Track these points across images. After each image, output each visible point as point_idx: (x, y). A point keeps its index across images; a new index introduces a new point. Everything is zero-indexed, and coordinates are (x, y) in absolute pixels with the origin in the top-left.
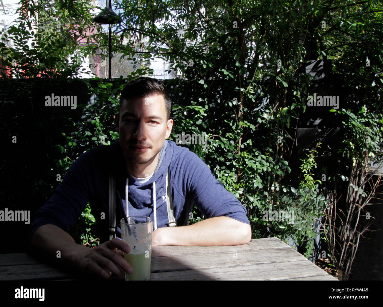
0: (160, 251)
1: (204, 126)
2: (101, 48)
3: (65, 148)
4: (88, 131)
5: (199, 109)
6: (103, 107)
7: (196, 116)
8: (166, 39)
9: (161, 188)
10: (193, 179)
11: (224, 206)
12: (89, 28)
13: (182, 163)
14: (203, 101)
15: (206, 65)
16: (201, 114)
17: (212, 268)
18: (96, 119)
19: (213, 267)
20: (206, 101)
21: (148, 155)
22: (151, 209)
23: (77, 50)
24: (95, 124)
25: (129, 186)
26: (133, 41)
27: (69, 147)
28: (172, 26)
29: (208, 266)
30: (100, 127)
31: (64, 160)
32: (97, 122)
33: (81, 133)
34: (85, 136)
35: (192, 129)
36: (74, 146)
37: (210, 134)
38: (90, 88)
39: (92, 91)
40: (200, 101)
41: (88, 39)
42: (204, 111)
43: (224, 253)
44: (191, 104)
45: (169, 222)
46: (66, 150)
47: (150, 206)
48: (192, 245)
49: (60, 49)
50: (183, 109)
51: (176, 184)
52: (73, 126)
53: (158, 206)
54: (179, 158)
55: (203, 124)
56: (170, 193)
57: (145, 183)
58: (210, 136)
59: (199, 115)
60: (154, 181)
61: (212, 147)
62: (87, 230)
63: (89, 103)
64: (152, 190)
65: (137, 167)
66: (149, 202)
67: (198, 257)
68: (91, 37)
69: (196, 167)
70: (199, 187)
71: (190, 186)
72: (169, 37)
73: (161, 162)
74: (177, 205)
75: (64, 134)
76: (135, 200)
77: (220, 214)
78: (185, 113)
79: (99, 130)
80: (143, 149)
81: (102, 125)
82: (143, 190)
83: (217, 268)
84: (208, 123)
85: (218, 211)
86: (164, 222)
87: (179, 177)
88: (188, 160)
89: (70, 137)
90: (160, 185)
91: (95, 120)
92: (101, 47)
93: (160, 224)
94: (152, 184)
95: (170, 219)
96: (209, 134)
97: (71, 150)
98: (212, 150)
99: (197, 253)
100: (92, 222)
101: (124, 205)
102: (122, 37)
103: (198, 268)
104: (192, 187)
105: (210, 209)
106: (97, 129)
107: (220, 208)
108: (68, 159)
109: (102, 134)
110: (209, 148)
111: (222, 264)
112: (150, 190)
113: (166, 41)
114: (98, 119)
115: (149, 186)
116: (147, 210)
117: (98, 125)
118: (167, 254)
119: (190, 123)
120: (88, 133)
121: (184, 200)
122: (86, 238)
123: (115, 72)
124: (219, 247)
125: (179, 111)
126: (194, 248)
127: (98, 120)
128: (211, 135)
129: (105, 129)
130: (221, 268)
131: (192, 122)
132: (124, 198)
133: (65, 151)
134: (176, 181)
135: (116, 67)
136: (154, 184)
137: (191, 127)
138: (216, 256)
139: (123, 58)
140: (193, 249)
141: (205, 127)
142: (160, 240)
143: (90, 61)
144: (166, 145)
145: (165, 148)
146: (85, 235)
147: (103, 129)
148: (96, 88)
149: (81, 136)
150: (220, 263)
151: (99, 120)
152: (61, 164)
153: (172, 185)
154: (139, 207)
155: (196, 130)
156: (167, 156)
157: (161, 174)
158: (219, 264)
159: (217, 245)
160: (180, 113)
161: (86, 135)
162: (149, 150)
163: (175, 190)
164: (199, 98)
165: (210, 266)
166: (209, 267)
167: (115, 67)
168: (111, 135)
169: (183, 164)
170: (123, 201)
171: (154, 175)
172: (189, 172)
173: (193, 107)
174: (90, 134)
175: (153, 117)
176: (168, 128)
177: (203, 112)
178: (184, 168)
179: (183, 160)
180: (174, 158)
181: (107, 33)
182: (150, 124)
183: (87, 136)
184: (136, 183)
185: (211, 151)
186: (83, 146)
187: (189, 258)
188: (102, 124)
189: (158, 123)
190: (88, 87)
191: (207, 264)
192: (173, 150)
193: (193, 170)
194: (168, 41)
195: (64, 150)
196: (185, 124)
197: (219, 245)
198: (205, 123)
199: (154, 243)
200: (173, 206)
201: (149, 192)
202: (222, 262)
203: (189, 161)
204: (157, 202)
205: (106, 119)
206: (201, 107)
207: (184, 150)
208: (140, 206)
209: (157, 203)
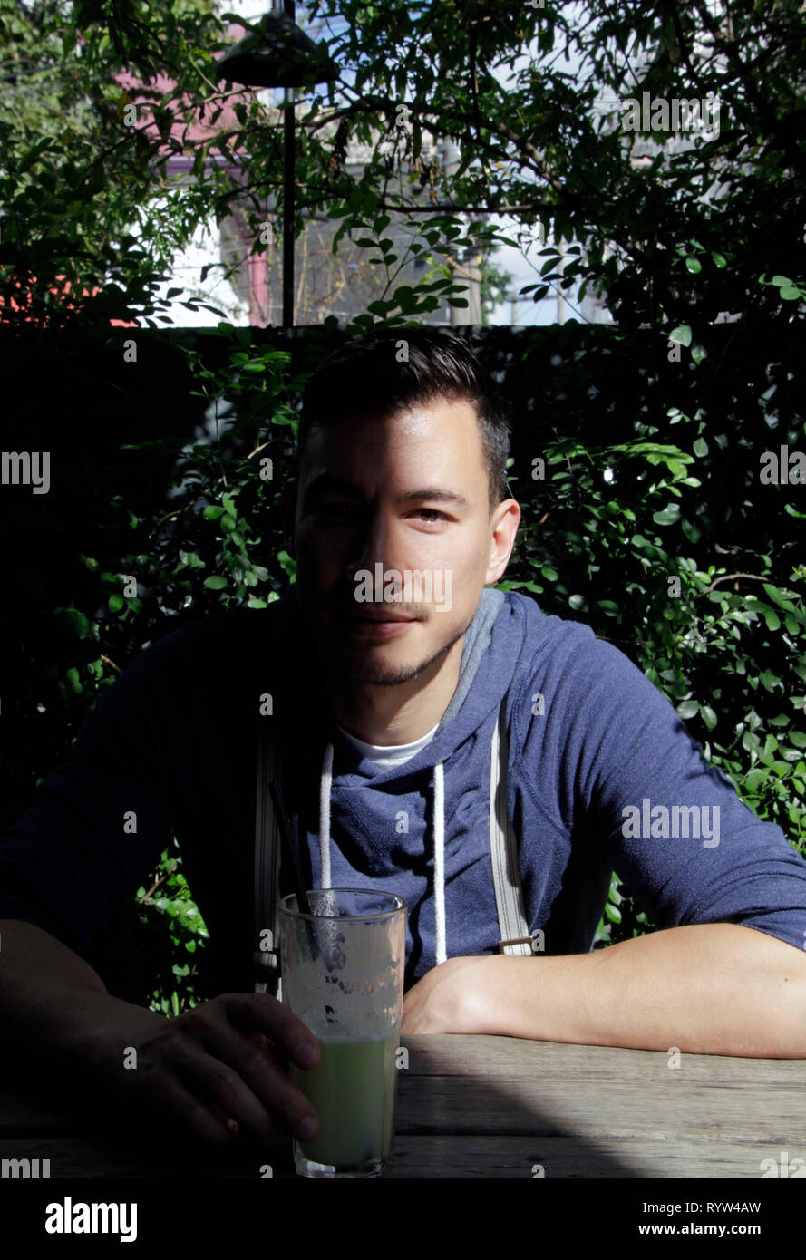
0: (452, 1055)
1: (689, 532)
2: (252, 196)
3: (96, 621)
4: (189, 550)
5: (665, 459)
6: (253, 449)
7: (652, 489)
8: (530, 147)
9: (469, 790)
10: (602, 758)
11: (731, 877)
12: (199, 109)
13: (558, 689)
14: (687, 419)
15: (699, 257)
16: (675, 480)
17: (660, 1141)
18: (225, 501)
19: (662, 1137)
20: (698, 422)
21: (408, 649)
22: (423, 881)
23: (151, 205)
24: (219, 520)
25: (334, 776)
26: (392, 159)
27: (112, 617)
28: (566, 82)
29: (644, 1130)
30: (240, 534)
31: (88, 670)
32: (226, 512)
33: (162, 558)
34: (176, 571)
35: (631, 547)
36: (131, 611)
37: (717, 569)
38: (198, 369)
39: (207, 382)
40: (672, 422)
41: (199, 154)
42: (689, 467)
43: (725, 1085)
44: (632, 437)
45: (504, 938)
46: (97, 627)
47: (422, 865)
48: (587, 1041)
49: (77, 204)
50: (594, 459)
51: (533, 776)
52: (130, 527)
53: (455, 867)
54: (545, 666)
55: (687, 526)
56: (508, 814)
57: (400, 768)
58: (714, 577)
59: (663, 484)
60: (436, 759)
61: (724, 625)
62: (176, 970)
63: (199, 431)
64: (429, 795)
65: (370, 702)
66: (417, 847)
67: (606, 1090)
68: (212, 145)
69: (620, 706)
70: (628, 793)
71: (591, 786)
72: (546, 134)
73: (468, 680)
74: (536, 868)
75: (93, 562)
76: (359, 838)
77: (714, 911)
78: (608, 475)
79: (235, 549)
80: (390, 626)
81: (248, 528)
82: (392, 798)
83: (679, 1139)
84: (706, 520)
85: (708, 897)
86: (481, 935)
87: (544, 747)
88: (586, 674)
89: (115, 572)
90: (463, 778)
91: (220, 503)
92: (254, 189)
93: (463, 943)
94: (428, 773)
95: (508, 927)
96: (712, 571)
97: (121, 627)
98: (729, 642)
99: (606, 1074)
100: (197, 937)
101: (314, 858)
102: (341, 140)
103: (597, 1132)
104: (598, 792)
105: (670, 888)
106: (228, 541)
107: (716, 886)
108: (105, 666)
109: (246, 562)
110: (715, 631)
111: (705, 1126)
112: (422, 795)
113: (531, 154)
114: (232, 502)
115: (416, 781)
116: (408, 883)
117: (232, 525)
118: (478, 1067)
119: (623, 518)
120: (188, 559)
121: (566, 845)
122: (171, 1008)
123: (334, 290)
124: (709, 1059)
125: (578, 466)
126: (598, 1051)
127: (230, 506)
128: (722, 571)
129: (258, 542)
130: (696, 1143)
131: (631, 516)
132: (316, 829)
133: (92, 632)
134: (530, 766)
135: (337, 265)
136: (439, 771)
137: (629, 534)
138: (685, 1093)
139: (346, 234)
140: (590, 1057)
141: (695, 537)
142: (452, 1006)
143: (225, 240)
144: (494, 612)
145: (488, 625)
146: (169, 998)
147: (250, 542)
148: (221, 371)
149: (162, 574)
150: (700, 1121)
151: (236, 506)
152: (78, 685)
153: (516, 780)
154: (378, 867)
155: (650, 552)
156: (496, 656)
157: (469, 732)
158: (691, 1125)
159: (697, 1049)
160: (583, 477)
161: (180, 568)
162: (416, 630)
163: (527, 801)
164: (667, 410)
165: (652, 1129)
166: (646, 1134)
167: (332, 265)
168: (283, 567)
169: (562, 691)
170: (311, 837)
171: (437, 734)
172: (586, 725)
173: (637, 448)
174: (198, 563)
175: (429, 495)
176: (496, 535)
177: (685, 472)
178: (568, 708)
179: (565, 674)
180: (526, 664)
181: (279, 126)
182: (418, 521)
183: (189, 572)
184: (368, 764)
185: (720, 643)
186: (172, 612)
187: (564, 1089)
188: (248, 522)
189: (448, 517)
190: (192, 367)
191: (642, 1120)
192: (521, 634)
193: (604, 716)
194: (540, 155)
195: (90, 627)
196: (603, 526)
197: (709, 1048)
198: (694, 520)
199: (429, 1020)
200: (519, 869)
201: (416, 806)
202: (707, 1119)
203: (587, 679)
204: (451, 850)
205: (266, 503)
206: (672, 449)
207: (568, 632)
208: (382, 864)
209: (449, 857)
